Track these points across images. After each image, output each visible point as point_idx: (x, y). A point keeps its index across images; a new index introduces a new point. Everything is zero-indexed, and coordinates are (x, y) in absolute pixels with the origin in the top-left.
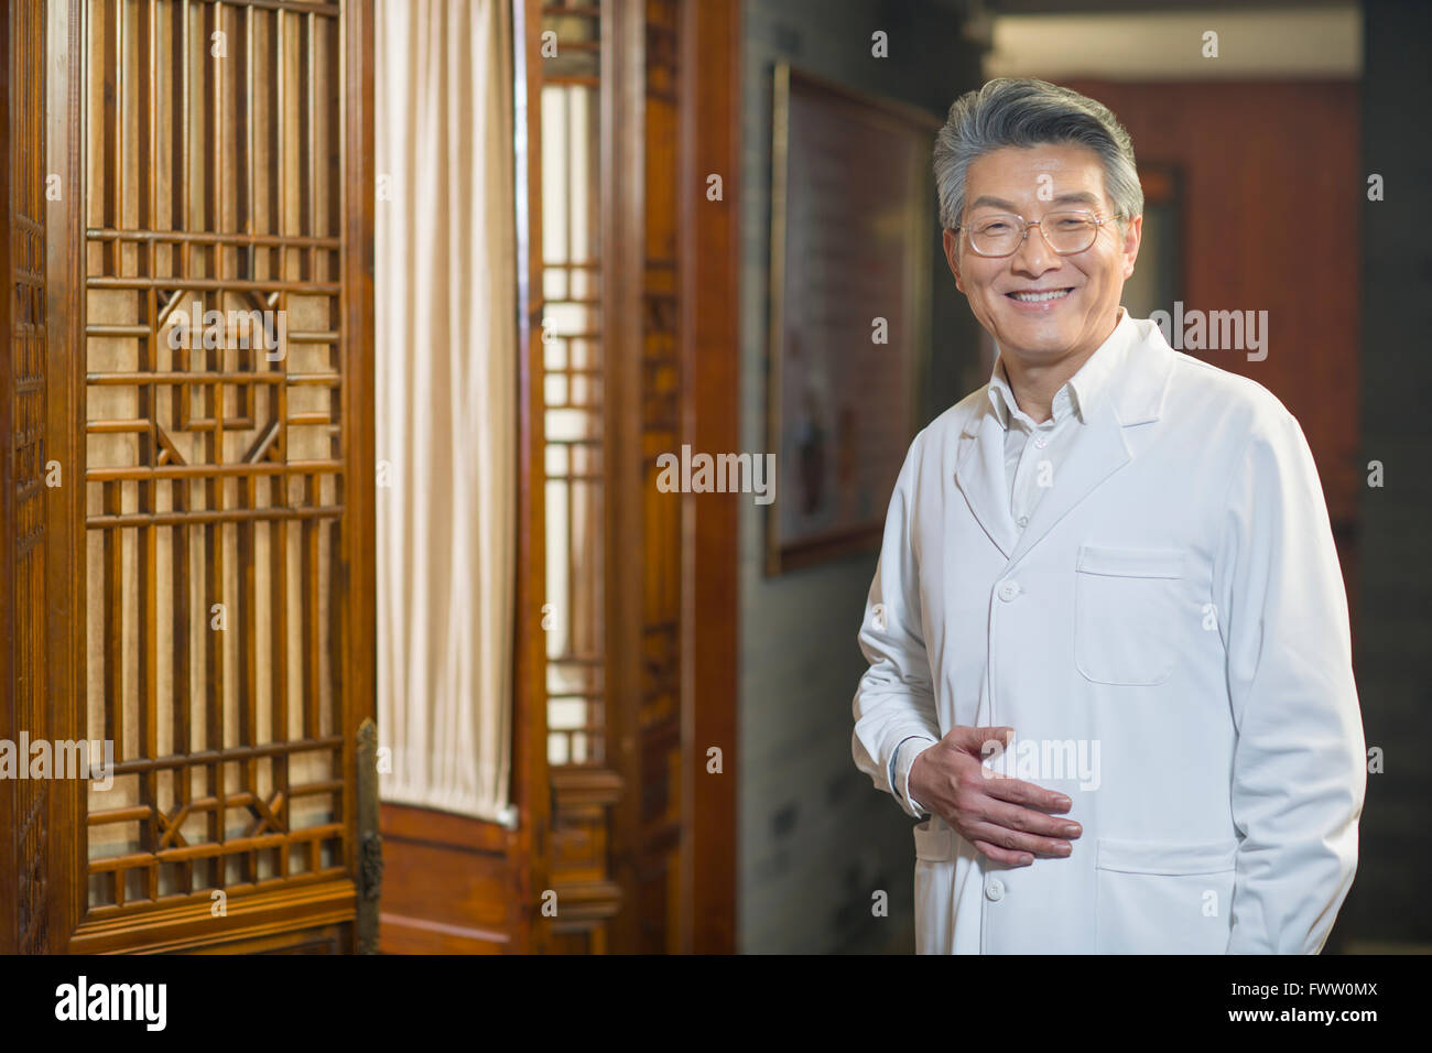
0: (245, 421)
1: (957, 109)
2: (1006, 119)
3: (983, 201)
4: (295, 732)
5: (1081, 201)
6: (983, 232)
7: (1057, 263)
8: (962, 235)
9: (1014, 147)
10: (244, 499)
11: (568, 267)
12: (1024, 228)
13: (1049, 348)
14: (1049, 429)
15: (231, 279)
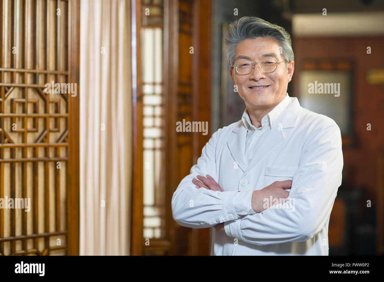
0: (35, 130)
1: (230, 27)
2: (247, 30)
3: (241, 57)
4: (52, 229)
5: (271, 56)
6: (240, 67)
7: (264, 76)
8: (234, 69)
9: (250, 39)
10: (35, 154)
11: (154, 84)
12: (253, 65)
13: (263, 104)
14: (261, 129)
15: (31, 84)
